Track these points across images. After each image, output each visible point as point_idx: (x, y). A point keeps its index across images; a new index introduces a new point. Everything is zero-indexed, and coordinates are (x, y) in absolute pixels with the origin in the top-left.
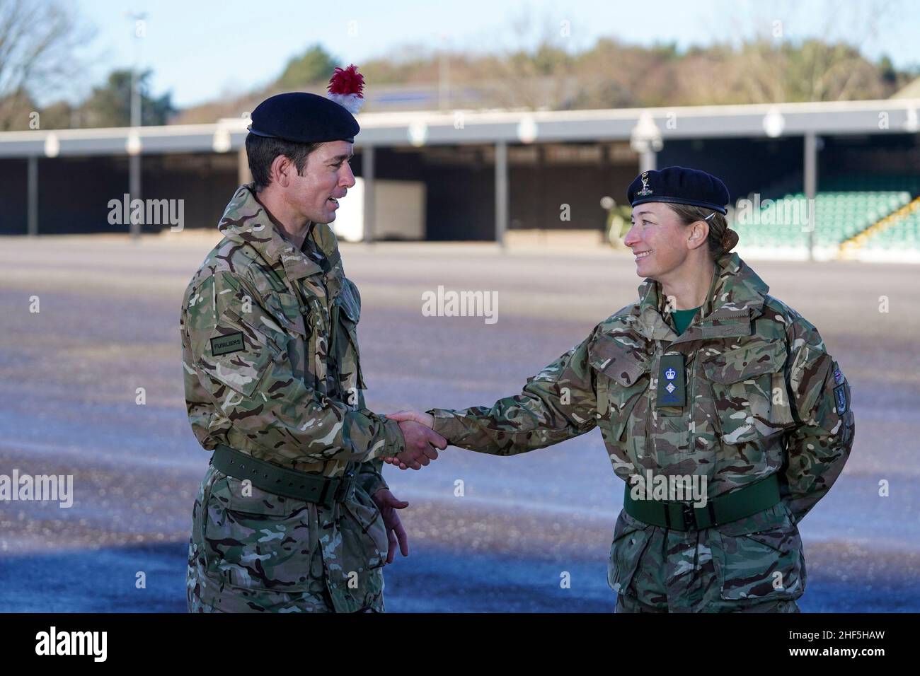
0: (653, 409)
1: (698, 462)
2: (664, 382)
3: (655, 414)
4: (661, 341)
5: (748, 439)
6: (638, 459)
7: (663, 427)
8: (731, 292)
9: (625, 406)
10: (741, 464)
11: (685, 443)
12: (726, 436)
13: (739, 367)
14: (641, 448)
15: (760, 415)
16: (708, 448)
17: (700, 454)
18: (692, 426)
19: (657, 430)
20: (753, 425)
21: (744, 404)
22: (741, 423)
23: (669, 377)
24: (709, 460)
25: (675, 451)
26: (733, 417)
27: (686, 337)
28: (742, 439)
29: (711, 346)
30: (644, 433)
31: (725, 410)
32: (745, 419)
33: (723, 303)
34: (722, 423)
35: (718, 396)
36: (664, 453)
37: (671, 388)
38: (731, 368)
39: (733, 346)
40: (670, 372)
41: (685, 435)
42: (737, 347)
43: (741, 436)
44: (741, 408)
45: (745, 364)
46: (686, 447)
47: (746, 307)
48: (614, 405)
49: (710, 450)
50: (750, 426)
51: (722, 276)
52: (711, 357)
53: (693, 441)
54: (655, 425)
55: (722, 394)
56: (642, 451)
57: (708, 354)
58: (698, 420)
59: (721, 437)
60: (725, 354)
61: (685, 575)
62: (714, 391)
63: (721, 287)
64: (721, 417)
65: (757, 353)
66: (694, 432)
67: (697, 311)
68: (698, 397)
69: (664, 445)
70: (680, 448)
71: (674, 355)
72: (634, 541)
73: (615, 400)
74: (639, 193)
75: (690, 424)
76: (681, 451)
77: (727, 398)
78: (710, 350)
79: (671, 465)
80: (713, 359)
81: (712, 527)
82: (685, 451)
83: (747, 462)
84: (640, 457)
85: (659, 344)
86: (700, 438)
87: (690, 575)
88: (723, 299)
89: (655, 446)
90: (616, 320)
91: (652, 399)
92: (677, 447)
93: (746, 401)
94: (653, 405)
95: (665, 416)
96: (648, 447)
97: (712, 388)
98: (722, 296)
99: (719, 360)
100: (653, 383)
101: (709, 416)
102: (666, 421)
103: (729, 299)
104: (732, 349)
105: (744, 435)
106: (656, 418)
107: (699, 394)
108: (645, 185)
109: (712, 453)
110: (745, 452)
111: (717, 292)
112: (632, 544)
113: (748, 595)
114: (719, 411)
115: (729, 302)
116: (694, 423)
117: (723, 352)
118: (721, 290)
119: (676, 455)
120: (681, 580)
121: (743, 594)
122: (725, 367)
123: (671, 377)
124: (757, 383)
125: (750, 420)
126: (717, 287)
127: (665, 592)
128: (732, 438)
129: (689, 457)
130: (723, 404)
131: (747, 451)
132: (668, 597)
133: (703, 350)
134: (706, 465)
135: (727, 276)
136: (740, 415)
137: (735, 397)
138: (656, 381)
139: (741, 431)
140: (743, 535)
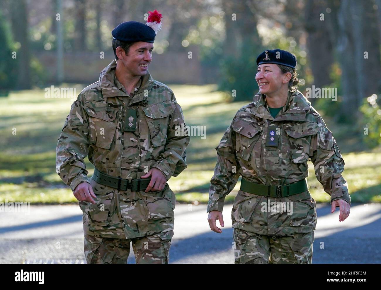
0: (264, 147)
1: (282, 170)
2: (269, 137)
3: (265, 149)
4: (267, 120)
5: (302, 162)
6: (257, 168)
7: (268, 155)
8: (297, 103)
9: (250, 146)
10: (299, 172)
11: (278, 162)
12: (294, 160)
13: (300, 132)
14: (258, 163)
15: (307, 152)
16: (287, 164)
17: (283, 167)
18: (280, 155)
19: (265, 156)
20: (304, 156)
21: (301, 147)
22: (300, 155)
23: (271, 135)
24: (286, 169)
25: (273, 165)
26: (297, 152)
27: (278, 119)
28: (300, 162)
29: (289, 123)
30: (260, 157)
31: (294, 149)
32: (301, 153)
33: (294, 107)
34: (293, 154)
35: (291, 143)
36: (269, 165)
37: (272, 139)
38: (297, 133)
39: (297, 124)
40: (272, 132)
41: (278, 158)
42: (299, 124)
43: (299, 160)
44: (300, 149)
45: (302, 131)
46: (278, 163)
47: (304, 109)
48: (244, 146)
49: (287, 165)
50: (303, 157)
51: (292, 96)
52: (288, 128)
53: (281, 161)
54: (265, 154)
55: (293, 143)
56: (259, 164)
57: (287, 126)
58: (283, 153)
59: (292, 160)
60: (294, 127)
61: (276, 215)
62: (290, 142)
63: (292, 100)
64: (292, 152)
65: (307, 127)
66: (281, 157)
67: (282, 108)
68: (283, 143)
69: (269, 162)
70: (276, 163)
71: (274, 126)
72: (250, 202)
73: (245, 144)
74: (264, 59)
75: (280, 154)
76: (276, 165)
77: (295, 144)
78: (288, 125)
79: (271, 170)
80: (289, 128)
81: (286, 197)
82: (277, 165)
83: (301, 171)
84: (258, 167)
85: (266, 121)
86: (284, 160)
87: (277, 215)
88: (293, 105)
89: (265, 162)
90: (242, 111)
91: (264, 143)
92: (274, 163)
93: (302, 146)
94: (264, 146)
95: (269, 150)
96: (262, 163)
97: (289, 140)
98: (293, 104)
99: (291, 129)
100: (264, 137)
101: (288, 151)
102: (269, 152)
103: (296, 105)
104: (297, 125)
105: (301, 160)
106: (265, 151)
107: (283, 142)
108: (267, 56)
109: (288, 166)
110: (300, 167)
111: (291, 102)
112: (250, 203)
113: (301, 225)
114: (292, 150)
115: (296, 106)
116: (281, 154)
117: (293, 126)
118: (293, 101)
119: (273, 166)
120: (274, 217)
121: (299, 224)
122: (294, 132)
123: (272, 134)
124: (306, 139)
125: (303, 154)
126: (290, 100)
127: (266, 221)
128: (296, 161)
129: (279, 167)
130: (293, 147)
131: (301, 167)
132: (268, 224)
133: (285, 124)
134: (285, 171)
135: (294, 96)
136: (299, 152)
137: (298, 144)
138: (266, 136)
139: (300, 158)
140: (298, 201)
